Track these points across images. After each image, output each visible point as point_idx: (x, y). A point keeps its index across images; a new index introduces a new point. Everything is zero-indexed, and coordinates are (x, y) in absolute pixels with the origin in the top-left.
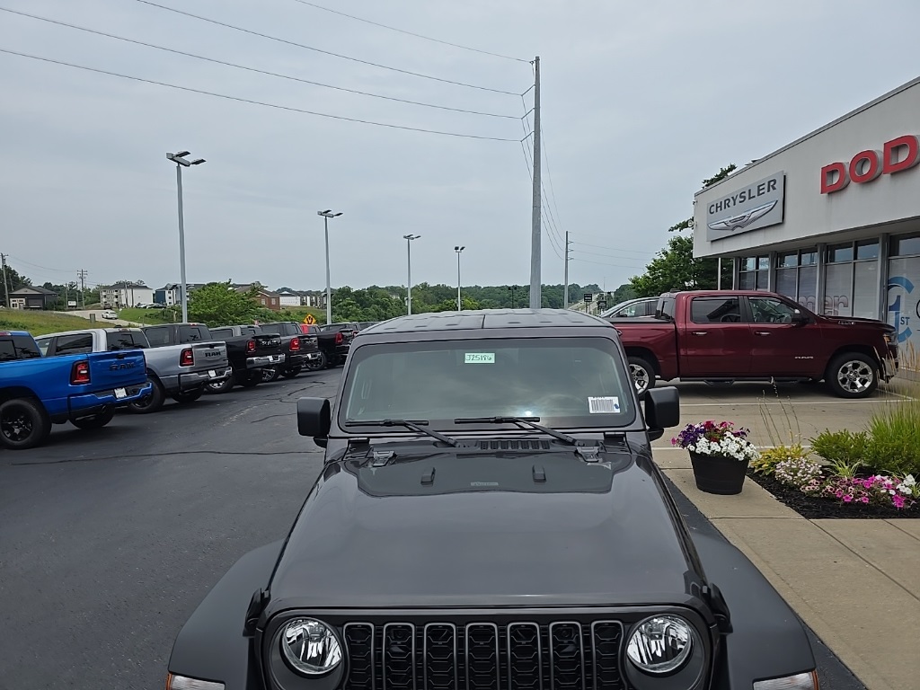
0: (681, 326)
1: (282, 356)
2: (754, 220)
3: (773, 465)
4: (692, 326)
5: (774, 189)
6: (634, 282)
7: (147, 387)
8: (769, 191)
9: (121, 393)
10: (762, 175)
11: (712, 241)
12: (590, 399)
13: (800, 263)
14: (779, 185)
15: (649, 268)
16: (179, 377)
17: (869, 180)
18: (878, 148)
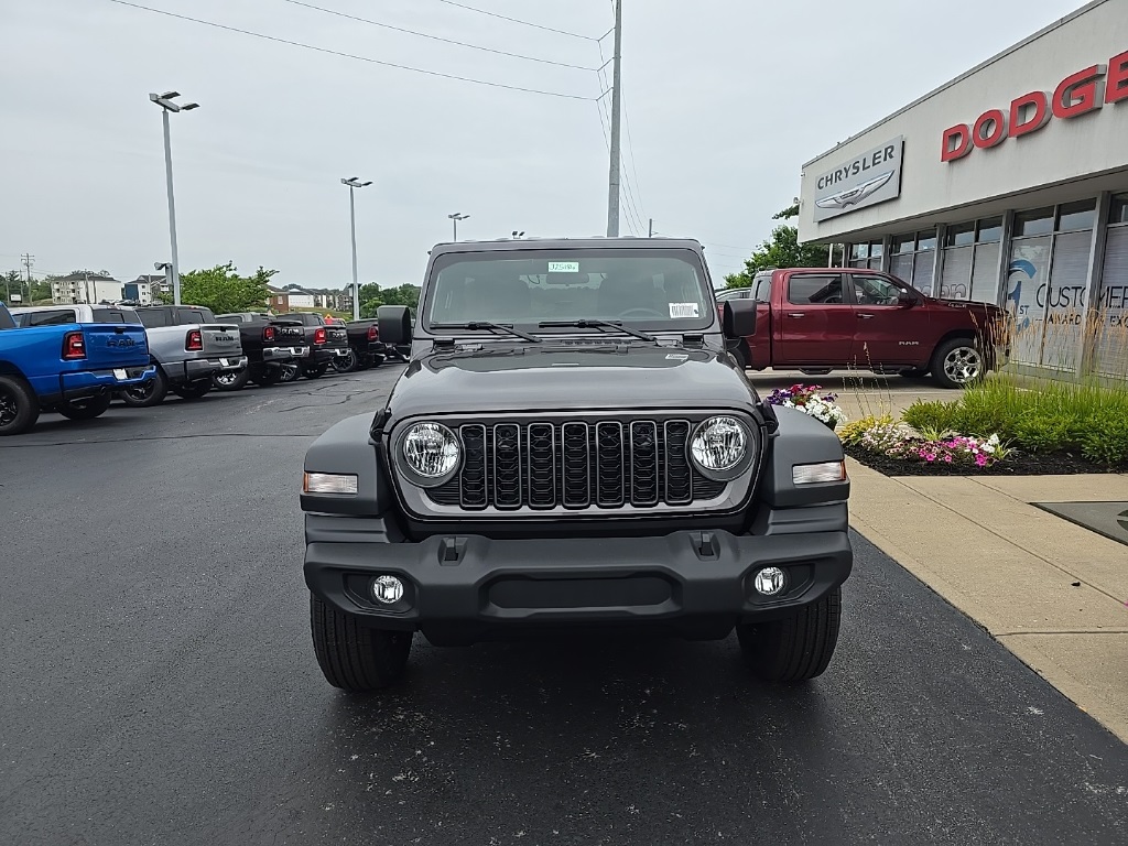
0: (777, 307)
1: (305, 350)
2: (868, 194)
3: (860, 434)
4: (788, 306)
5: (891, 157)
6: (729, 280)
7: (150, 371)
8: (885, 159)
9: (121, 375)
10: (879, 142)
11: (820, 222)
12: (671, 305)
13: (916, 248)
14: (897, 153)
15: (748, 264)
16: (185, 364)
17: (993, 145)
18: (1005, 107)
